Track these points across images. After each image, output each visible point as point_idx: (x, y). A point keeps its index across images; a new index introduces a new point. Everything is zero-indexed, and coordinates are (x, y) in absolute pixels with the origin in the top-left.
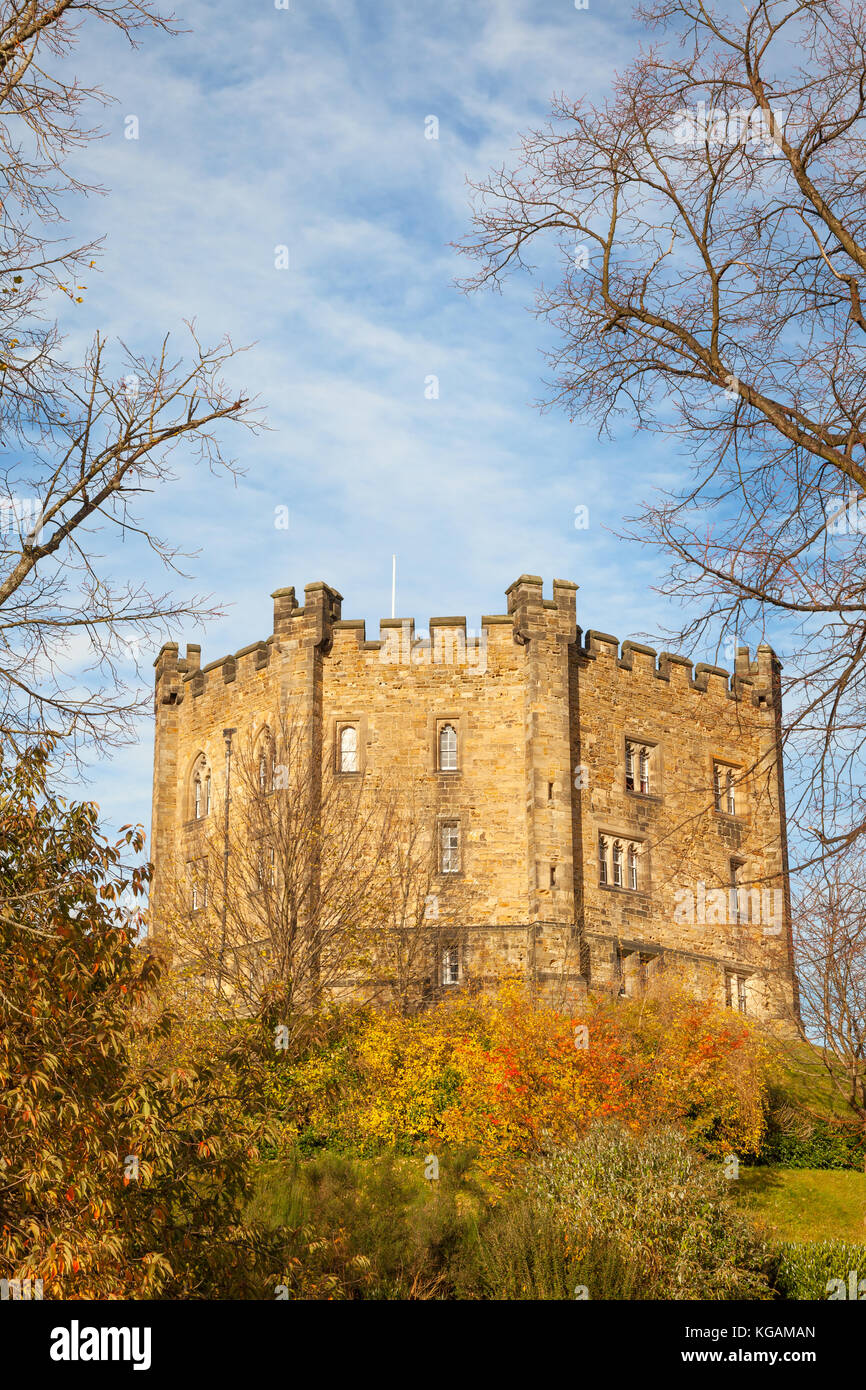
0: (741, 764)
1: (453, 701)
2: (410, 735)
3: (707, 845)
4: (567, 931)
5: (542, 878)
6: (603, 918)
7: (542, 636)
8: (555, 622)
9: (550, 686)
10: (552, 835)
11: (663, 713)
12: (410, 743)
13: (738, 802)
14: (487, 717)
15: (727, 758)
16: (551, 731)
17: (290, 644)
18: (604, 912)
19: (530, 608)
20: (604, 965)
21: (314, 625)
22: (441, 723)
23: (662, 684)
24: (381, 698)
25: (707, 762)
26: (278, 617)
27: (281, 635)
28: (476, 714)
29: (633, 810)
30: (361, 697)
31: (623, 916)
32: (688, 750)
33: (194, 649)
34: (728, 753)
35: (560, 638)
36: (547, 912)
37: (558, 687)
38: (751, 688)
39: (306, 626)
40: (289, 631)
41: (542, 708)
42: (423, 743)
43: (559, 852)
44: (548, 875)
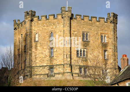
0: (107, 33)
1: (52, 28)
2: (45, 34)
3: (99, 48)
4: (69, 65)
5: (65, 57)
6: (77, 62)
7: (65, 17)
8: (68, 14)
9: (67, 25)
10: (67, 50)
11: (91, 27)
12: (46, 36)
13: (106, 40)
14: (57, 31)
15: (104, 33)
16: (67, 32)
17: (27, 21)
18: (77, 61)
19: (63, 12)
20: (77, 70)
21: (30, 17)
22: (51, 32)
23: (90, 22)
24: (41, 28)
25: (100, 34)
26: (25, 16)
27: (26, 19)
28: (56, 30)
29: (84, 44)
30: (38, 29)
31: (81, 61)
32: (96, 32)
33: (19, 20)
34: (104, 32)
35: (68, 17)
36: (65, 62)
37: (68, 25)
38: (110, 20)
39: (29, 17)
40: (27, 18)
41: (65, 29)
42: (48, 36)
43: (68, 52)
44: (66, 56)
